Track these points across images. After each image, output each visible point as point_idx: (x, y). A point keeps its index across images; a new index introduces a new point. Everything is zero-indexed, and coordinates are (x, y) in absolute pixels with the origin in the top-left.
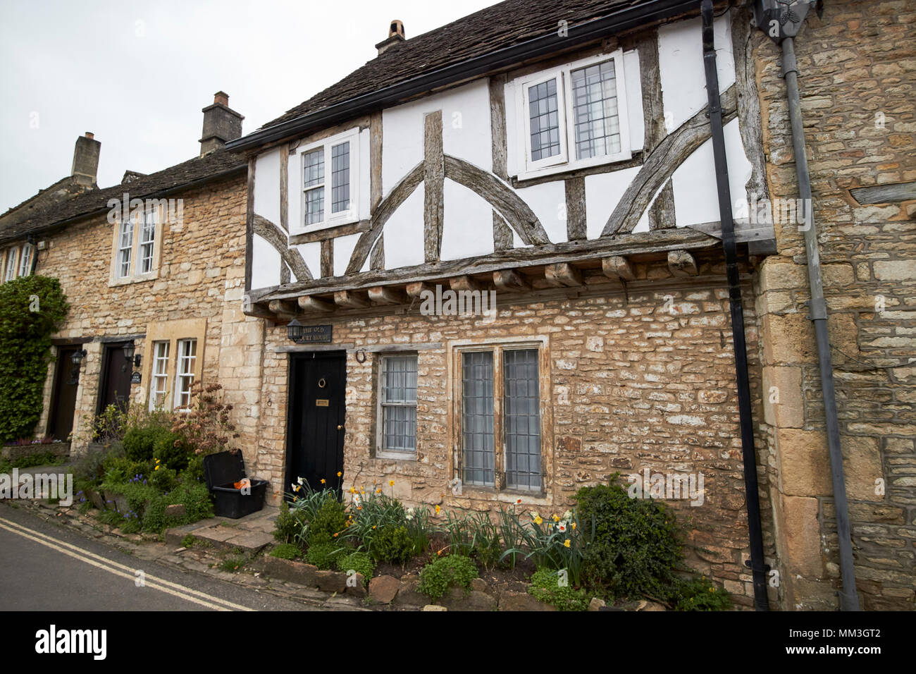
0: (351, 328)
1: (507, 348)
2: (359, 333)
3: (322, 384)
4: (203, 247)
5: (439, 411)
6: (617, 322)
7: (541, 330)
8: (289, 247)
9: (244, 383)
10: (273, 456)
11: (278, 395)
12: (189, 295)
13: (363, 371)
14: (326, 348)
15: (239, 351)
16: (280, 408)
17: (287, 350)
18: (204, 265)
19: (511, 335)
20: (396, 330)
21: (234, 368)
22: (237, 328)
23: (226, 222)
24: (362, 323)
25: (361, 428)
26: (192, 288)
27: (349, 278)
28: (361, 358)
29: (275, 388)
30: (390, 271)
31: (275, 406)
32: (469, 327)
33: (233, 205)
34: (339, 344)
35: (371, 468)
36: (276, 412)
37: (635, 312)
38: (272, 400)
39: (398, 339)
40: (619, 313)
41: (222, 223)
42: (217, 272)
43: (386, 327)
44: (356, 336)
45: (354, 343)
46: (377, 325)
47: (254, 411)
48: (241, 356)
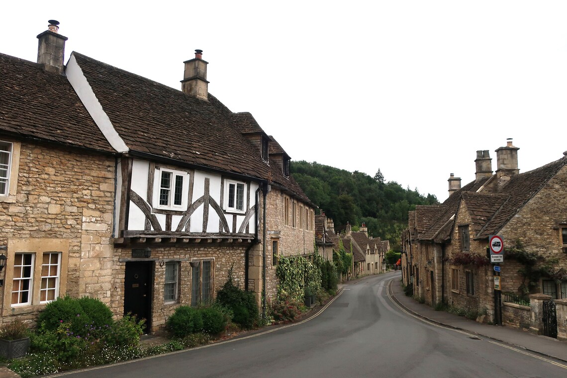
0: (158, 251)
1: (205, 261)
2: (161, 253)
3: (136, 276)
4: (60, 189)
5: (188, 283)
6: (228, 254)
7: (214, 255)
8: (151, 213)
9: (101, 279)
10: (118, 315)
11: (120, 284)
12: (49, 221)
13: (162, 270)
14: (147, 260)
15: (96, 261)
16: (121, 291)
17: (126, 260)
18: (63, 202)
19: (207, 257)
20: (175, 253)
21: (93, 271)
22: (94, 248)
23: (80, 177)
24: (163, 249)
25: (161, 294)
26: (53, 217)
27: (177, 233)
28: (162, 265)
29: (119, 281)
30: (191, 233)
31: (119, 290)
32: (196, 253)
33: (85, 168)
34: (152, 258)
35: (165, 309)
36: (120, 293)
37: (231, 252)
38: (117, 287)
39: (175, 257)
40: (228, 252)
41: (77, 177)
42: (75, 209)
43: (171, 252)
44: (160, 255)
45: (159, 258)
46: (168, 250)
47: (109, 293)
48: (98, 264)
